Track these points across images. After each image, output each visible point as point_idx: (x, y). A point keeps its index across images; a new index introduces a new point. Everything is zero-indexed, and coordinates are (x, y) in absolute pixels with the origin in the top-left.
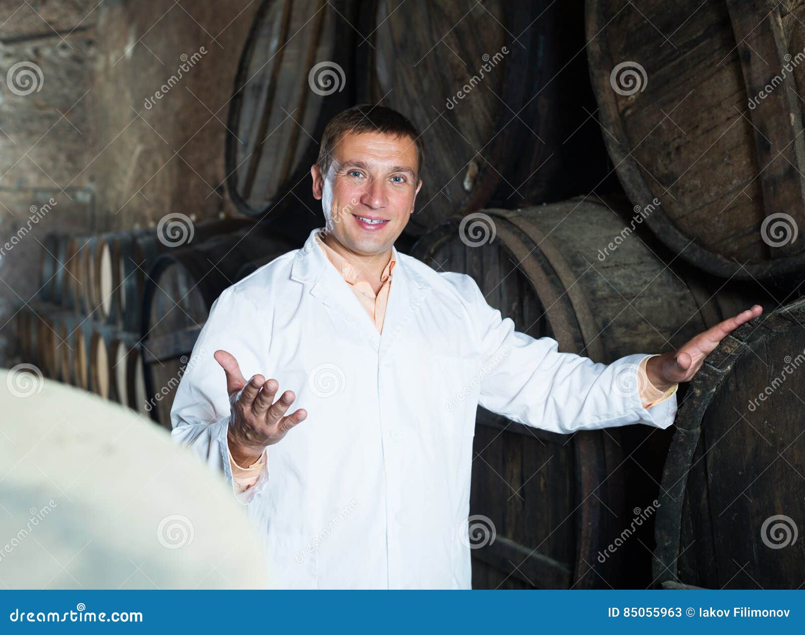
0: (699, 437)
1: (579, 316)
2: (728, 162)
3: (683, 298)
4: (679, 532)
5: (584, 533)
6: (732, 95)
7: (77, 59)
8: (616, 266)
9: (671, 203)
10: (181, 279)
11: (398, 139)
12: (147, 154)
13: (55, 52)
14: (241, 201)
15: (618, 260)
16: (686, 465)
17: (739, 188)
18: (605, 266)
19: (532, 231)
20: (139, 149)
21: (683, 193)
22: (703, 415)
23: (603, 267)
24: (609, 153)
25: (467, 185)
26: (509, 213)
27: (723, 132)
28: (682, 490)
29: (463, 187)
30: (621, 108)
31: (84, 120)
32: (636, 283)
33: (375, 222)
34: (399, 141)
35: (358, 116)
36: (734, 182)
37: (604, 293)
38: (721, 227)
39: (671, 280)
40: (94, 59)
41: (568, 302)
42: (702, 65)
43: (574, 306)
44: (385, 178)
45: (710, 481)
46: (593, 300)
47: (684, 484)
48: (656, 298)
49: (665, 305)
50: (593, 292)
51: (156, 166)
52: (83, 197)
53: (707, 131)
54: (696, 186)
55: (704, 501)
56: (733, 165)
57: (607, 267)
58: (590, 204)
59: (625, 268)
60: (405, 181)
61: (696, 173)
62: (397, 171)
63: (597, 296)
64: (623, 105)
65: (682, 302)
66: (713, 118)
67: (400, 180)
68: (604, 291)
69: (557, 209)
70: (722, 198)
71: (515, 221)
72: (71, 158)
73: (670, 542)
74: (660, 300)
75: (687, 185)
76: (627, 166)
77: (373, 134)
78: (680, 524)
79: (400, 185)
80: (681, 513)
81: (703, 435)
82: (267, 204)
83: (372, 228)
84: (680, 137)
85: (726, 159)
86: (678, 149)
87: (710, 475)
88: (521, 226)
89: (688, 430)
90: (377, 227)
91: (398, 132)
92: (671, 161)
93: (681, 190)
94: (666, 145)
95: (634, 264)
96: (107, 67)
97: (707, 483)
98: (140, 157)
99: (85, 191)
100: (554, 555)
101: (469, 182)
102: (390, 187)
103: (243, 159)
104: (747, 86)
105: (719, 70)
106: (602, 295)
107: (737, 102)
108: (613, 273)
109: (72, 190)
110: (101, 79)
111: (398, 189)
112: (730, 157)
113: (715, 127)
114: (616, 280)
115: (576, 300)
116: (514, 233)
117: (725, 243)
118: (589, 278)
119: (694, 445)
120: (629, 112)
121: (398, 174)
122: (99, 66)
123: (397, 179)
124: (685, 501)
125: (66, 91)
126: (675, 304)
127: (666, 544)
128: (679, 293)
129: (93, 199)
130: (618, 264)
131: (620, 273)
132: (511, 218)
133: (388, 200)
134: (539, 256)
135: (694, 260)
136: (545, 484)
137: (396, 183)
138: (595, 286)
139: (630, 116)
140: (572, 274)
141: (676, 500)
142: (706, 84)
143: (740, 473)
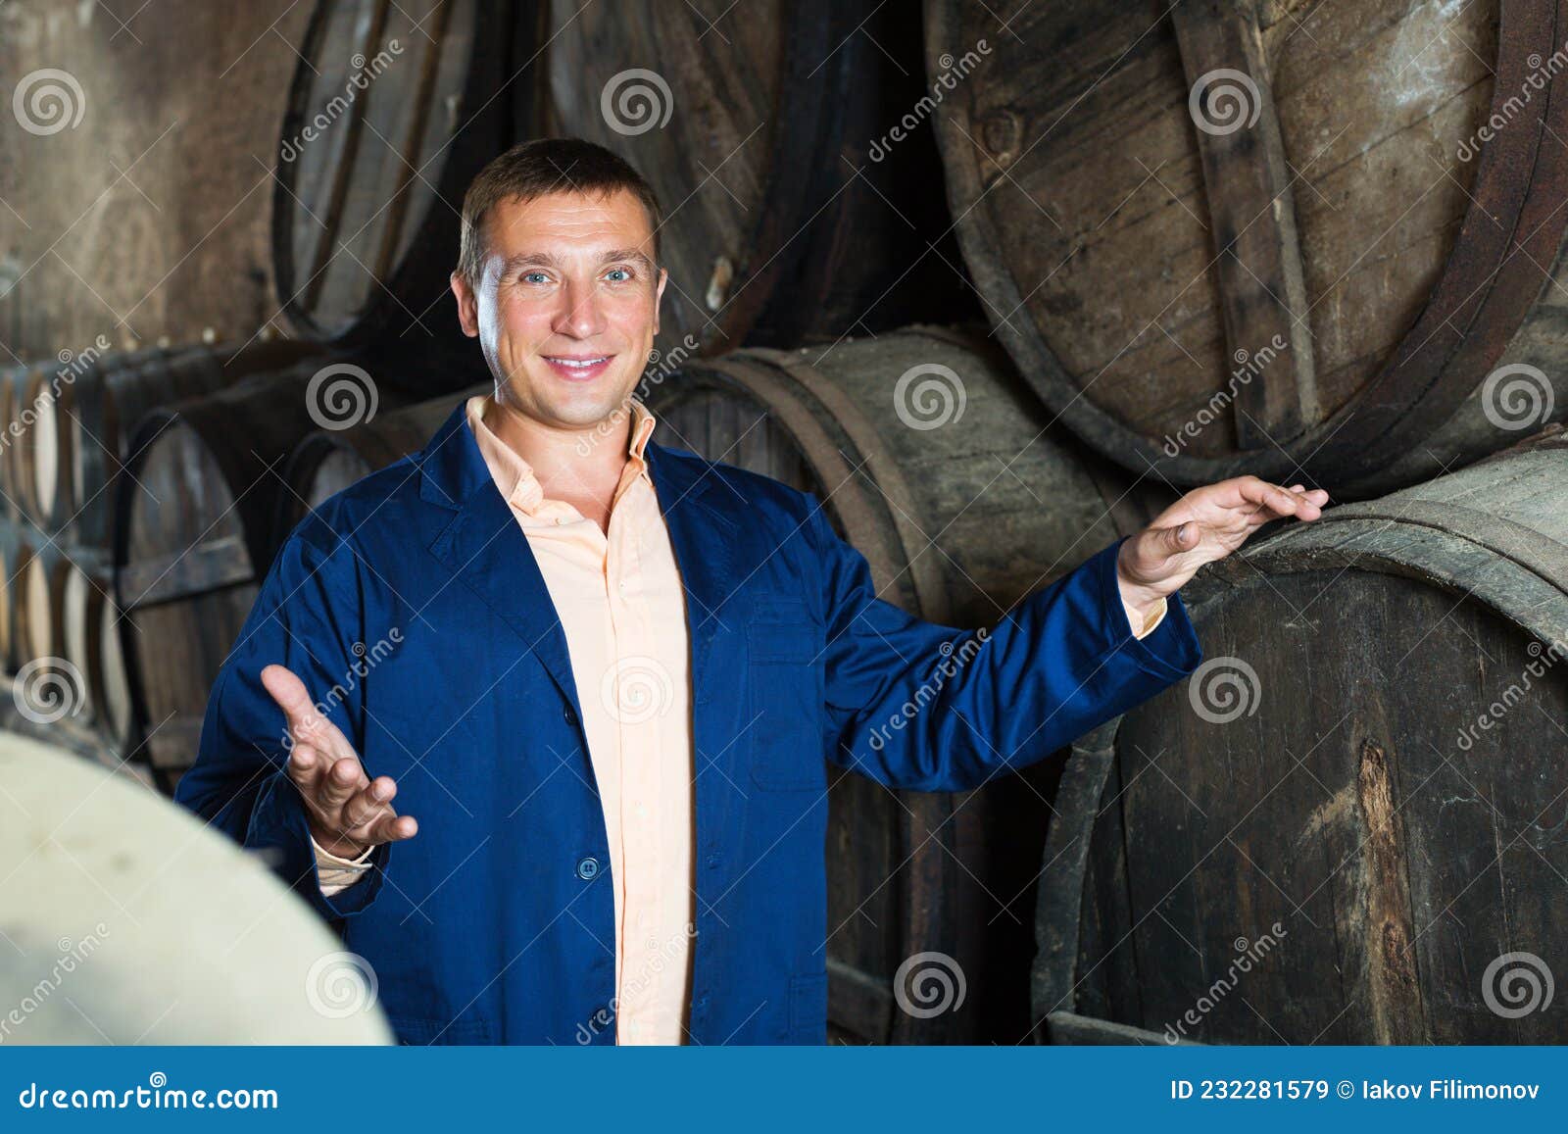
0: (1110, 763)
1: (908, 545)
2: (1169, 277)
3: (1091, 513)
4: (1078, 926)
5: (914, 928)
6: (1175, 162)
8: (974, 455)
9: (1070, 345)
10: (190, 455)
11: (604, 199)
12: (120, 207)
14: (300, 314)
15: (977, 444)
16: (1089, 812)
17: (1187, 323)
18: (955, 453)
19: (828, 393)
20: (105, 197)
21: (1092, 330)
22: (1117, 726)
23: (951, 458)
24: (964, 255)
25: (713, 301)
26: (785, 357)
27: (1160, 224)
28: (1082, 855)
29: (705, 304)
30: (986, 175)
32: (1008, 486)
33: (587, 363)
34: (609, 203)
35: (522, 166)
36: (1179, 313)
37: (951, 504)
38: (1156, 393)
39: (1070, 481)
40: (18, 25)
41: (889, 520)
42: (1126, 106)
43: (899, 527)
44: (592, 277)
45: (1129, 841)
46: (934, 517)
47: (1086, 844)
48: (1043, 512)
49: (1059, 525)
50: (933, 503)
51: (137, 231)
53: (1134, 222)
54: (1114, 317)
55: (1119, 874)
56: (1176, 283)
57: (959, 458)
58: (931, 341)
59: (987, 459)
60: (632, 276)
61: (1114, 295)
62: (613, 260)
63: (940, 509)
64: (988, 169)
65: (1089, 520)
66: (1144, 200)
67: (622, 276)
68: (952, 500)
69: (872, 350)
70: (1157, 341)
71: (797, 372)
73: (1061, 944)
74: (1049, 517)
75: (1098, 316)
76: (995, 278)
77: (555, 197)
78: (1078, 913)
79: (623, 285)
80: (1080, 895)
81: (1118, 760)
82: (349, 322)
83: (584, 374)
84: (1086, 230)
85: (1165, 274)
86: (1083, 251)
87: (1130, 830)
88: (807, 382)
89: (1093, 751)
90: (592, 371)
91: (603, 186)
92: (1071, 272)
93: (1087, 324)
94: (1064, 242)
95: (1005, 451)
96: (43, 41)
97: (1125, 844)
98: (108, 213)
99: (2, 274)
100: (863, 965)
101: (717, 294)
102: (604, 293)
103: (306, 234)
104: (1203, 149)
105: (1155, 117)
106: (949, 507)
107: (1186, 174)
108: (968, 469)
110: (31, 63)
111: (620, 293)
112: (1172, 270)
113: (1148, 215)
114: (974, 481)
115: (903, 515)
116: (795, 394)
117: (1162, 419)
118: (926, 477)
119: (1102, 779)
120: (998, 182)
121: (617, 266)
122: (29, 38)
123: (616, 277)
124: (1087, 873)
126: (1074, 522)
127: (1055, 948)
128: (1084, 505)
129: (17, 291)
130: (977, 451)
131: (980, 467)
132: (789, 367)
133: (604, 319)
134: (838, 437)
135: (1109, 447)
136: (848, 841)
137: (615, 284)
138: (936, 491)
139: (998, 189)
140: (896, 470)
141: (1071, 870)
142: (1132, 138)
143: (1179, 827)
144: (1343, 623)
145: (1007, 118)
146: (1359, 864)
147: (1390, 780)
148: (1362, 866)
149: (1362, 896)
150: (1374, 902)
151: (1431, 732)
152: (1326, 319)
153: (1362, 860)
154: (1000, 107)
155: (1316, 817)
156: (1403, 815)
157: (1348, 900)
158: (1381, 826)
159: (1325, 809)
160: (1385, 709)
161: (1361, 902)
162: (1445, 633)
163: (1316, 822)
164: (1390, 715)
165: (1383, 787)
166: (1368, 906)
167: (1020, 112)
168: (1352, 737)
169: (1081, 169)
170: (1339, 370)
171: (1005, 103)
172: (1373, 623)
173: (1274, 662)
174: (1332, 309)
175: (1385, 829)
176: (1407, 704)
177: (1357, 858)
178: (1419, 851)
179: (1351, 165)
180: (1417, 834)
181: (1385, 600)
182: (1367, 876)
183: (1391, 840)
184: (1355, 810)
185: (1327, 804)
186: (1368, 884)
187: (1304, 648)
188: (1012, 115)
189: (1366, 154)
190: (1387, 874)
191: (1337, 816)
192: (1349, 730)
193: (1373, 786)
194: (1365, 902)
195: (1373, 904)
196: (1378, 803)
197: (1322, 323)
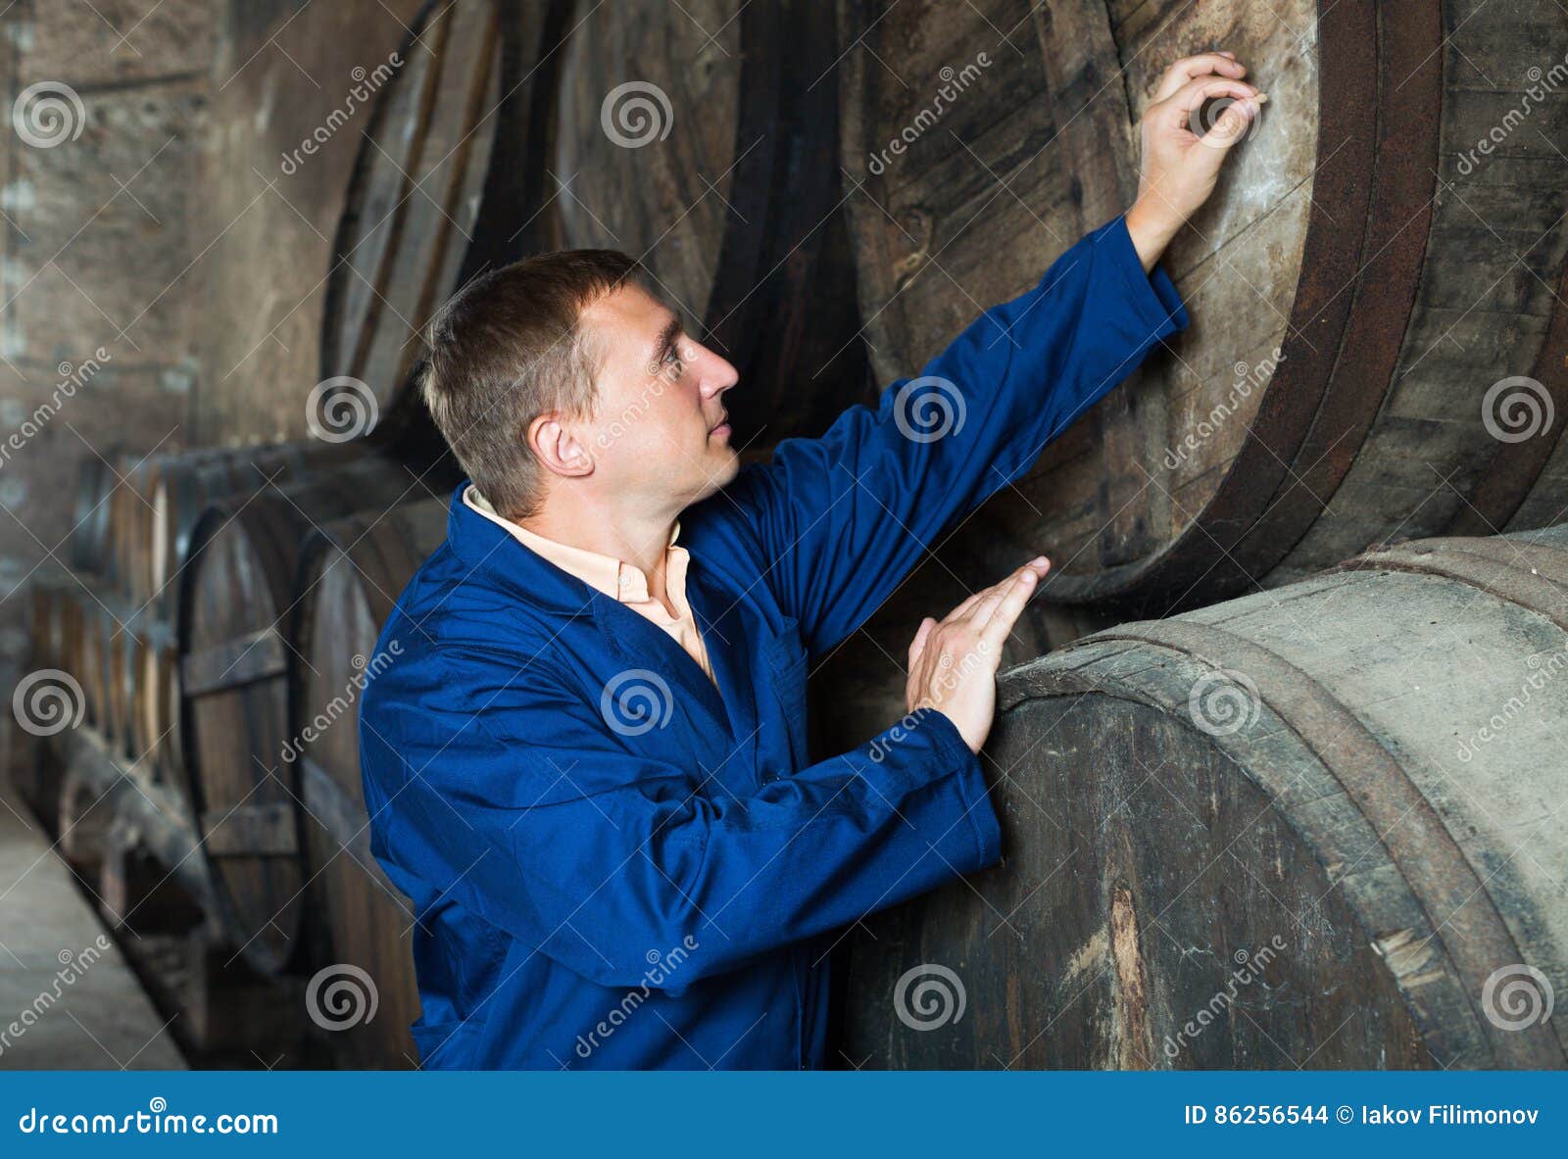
7: (175, 131)
10: (241, 546)
12: (283, 308)
13: (134, 118)
20: (271, 299)
30: (896, 276)
31: (182, 241)
40: (204, 132)
42: (1021, 204)
52: (177, 382)
64: (898, 270)
72: (156, 311)
96: (226, 149)
98: (273, 313)
99: (181, 371)
105: (1043, 215)
109: (155, 369)
110: (214, 170)
122: (213, 145)
125: (151, 188)
129: (194, 387)
139: (909, 290)
141: (877, 1004)
142: (1023, 238)
143: (962, 965)
144: (1097, 752)
145: (917, 217)
146: (1111, 1014)
147: (1137, 926)
148: (1114, 1017)
149: (1113, 1050)
150: (1125, 1057)
151: (1172, 875)
152: (1181, 428)
153: (1115, 1011)
154: (912, 206)
155: (1074, 961)
156: (1149, 964)
157: (1102, 1055)
158: (1130, 974)
159: (1082, 953)
160: (1132, 848)
161: (1113, 1056)
162: (1183, 767)
163: (1075, 966)
164: (1136, 855)
165: (1131, 933)
166: (1119, 1061)
167: (929, 211)
168: (1105, 877)
169: (978, 271)
170: (1191, 482)
171: (915, 202)
172: (1121, 753)
173: (1039, 791)
174: (1187, 418)
175: (1134, 979)
176: (1153, 843)
177: (1110, 1008)
178: (1163, 1006)
179: (1205, 264)
180: (1160, 984)
181: (1132, 729)
182: (1118, 1029)
183: (1139, 991)
184: (1108, 956)
185: (1085, 947)
186: (1119, 1038)
187: (1064, 777)
188: (920, 214)
189: (1218, 254)
190: (1135, 1027)
191: (1093, 962)
192: (1102, 867)
193: (1123, 931)
194: (1116, 1057)
195: (1124, 1058)
196: (1127, 949)
197: (1178, 433)
